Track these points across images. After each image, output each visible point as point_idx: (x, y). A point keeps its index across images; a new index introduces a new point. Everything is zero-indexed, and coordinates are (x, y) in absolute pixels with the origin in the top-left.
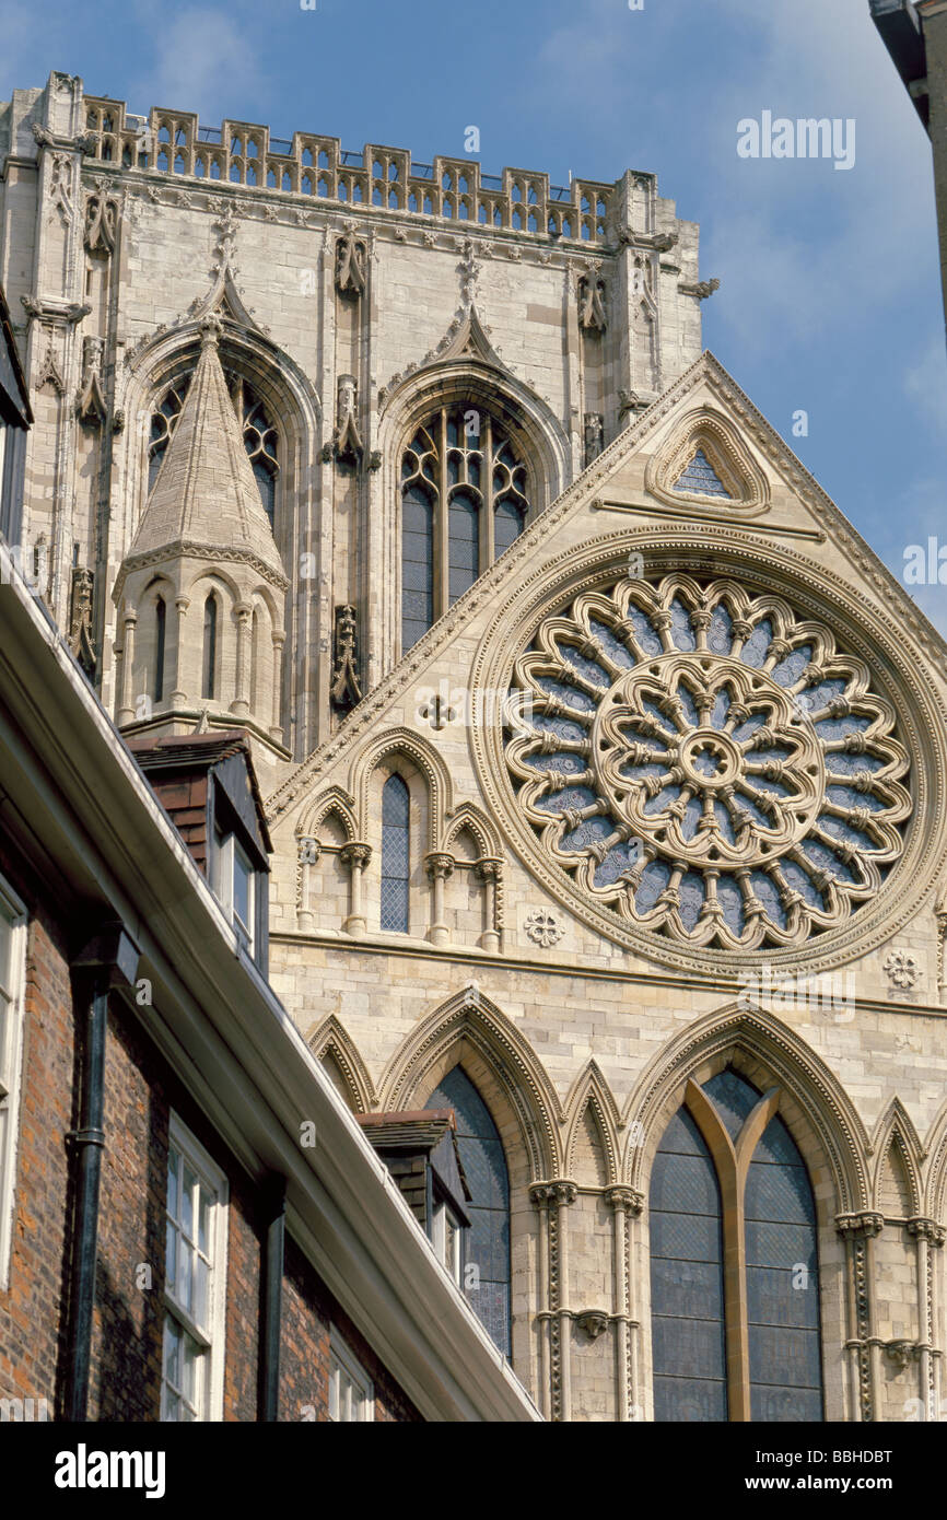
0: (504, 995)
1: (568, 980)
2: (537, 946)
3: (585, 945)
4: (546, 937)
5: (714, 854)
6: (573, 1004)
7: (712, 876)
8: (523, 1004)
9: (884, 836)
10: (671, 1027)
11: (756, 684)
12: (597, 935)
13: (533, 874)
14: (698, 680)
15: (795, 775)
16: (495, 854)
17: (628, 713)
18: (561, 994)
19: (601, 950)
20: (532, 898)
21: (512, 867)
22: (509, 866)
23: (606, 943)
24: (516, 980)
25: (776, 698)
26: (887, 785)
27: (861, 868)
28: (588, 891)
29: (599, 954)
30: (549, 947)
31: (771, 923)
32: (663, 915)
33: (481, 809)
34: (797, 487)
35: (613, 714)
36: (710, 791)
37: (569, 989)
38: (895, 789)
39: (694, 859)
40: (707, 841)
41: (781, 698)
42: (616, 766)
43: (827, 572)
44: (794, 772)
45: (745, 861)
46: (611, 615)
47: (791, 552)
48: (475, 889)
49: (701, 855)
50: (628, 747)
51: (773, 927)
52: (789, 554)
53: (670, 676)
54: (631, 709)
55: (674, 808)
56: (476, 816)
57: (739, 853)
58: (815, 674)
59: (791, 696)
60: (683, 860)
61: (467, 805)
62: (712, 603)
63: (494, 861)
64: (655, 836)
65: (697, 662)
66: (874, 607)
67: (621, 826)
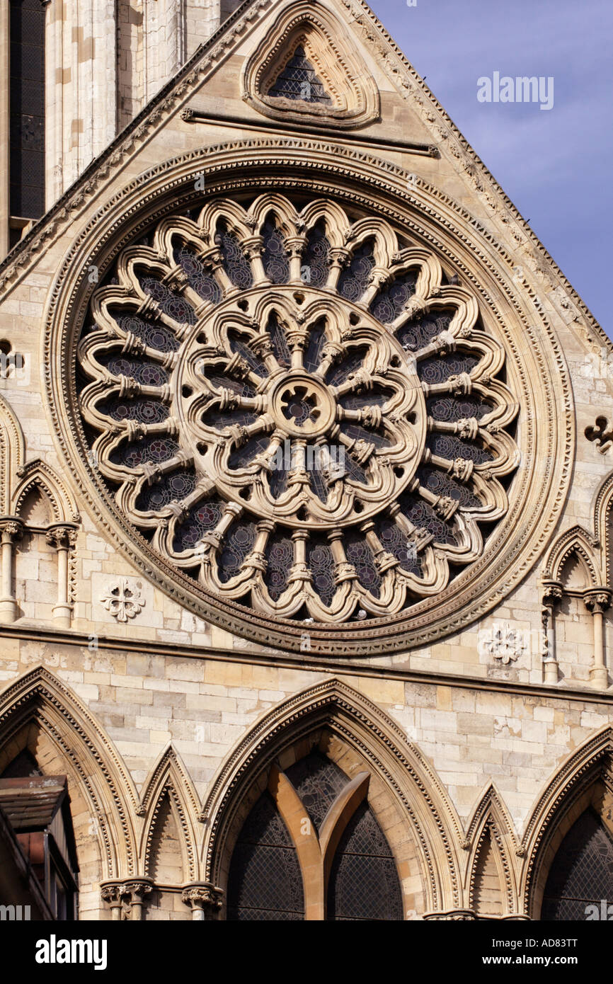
0: (78, 676)
1: (146, 659)
2: (115, 621)
3: (166, 619)
4: (122, 611)
5: (302, 513)
6: (152, 685)
7: (299, 537)
8: (98, 685)
9: (487, 491)
10: (255, 710)
11: (354, 319)
12: (178, 607)
13: (108, 540)
14: (291, 315)
15: (393, 423)
16: (69, 520)
17: (213, 355)
18: (139, 674)
19: (183, 624)
20: (109, 567)
21: (87, 533)
22: (83, 531)
23: (188, 615)
24: (90, 659)
25: (373, 335)
26: (492, 433)
27: (462, 527)
28: (167, 556)
29: (179, 630)
30: (126, 622)
31: (363, 590)
32: (249, 583)
33: (53, 467)
34: (407, 92)
35: (198, 355)
36: (301, 442)
37: (148, 668)
38: (502, 439)
39: (282, 520)
40: (298, 499)
41: (380, 334)
42: (200, 414)
43: (436, 193)
44: (394, 421)
45: (337, 522)
46: (198, 241)
47: (398, 170)
48: (46, 557)
49: (291, 515)
50: (213, 393)
51: (365, 595)
52: (395, 172)
53: (260, 312)
54: (219, 351)
55: (263, 462)
56: (47, 474)
57: (331, 512)
58: (419, 306)
59: (392, 333)
60: (269, 519)
61: (38, 461)
62: (309, 227)
63: (67, 526)
64: (241, 493)
65: (289, 294)
66: (486, 233)
67: (204, 483)
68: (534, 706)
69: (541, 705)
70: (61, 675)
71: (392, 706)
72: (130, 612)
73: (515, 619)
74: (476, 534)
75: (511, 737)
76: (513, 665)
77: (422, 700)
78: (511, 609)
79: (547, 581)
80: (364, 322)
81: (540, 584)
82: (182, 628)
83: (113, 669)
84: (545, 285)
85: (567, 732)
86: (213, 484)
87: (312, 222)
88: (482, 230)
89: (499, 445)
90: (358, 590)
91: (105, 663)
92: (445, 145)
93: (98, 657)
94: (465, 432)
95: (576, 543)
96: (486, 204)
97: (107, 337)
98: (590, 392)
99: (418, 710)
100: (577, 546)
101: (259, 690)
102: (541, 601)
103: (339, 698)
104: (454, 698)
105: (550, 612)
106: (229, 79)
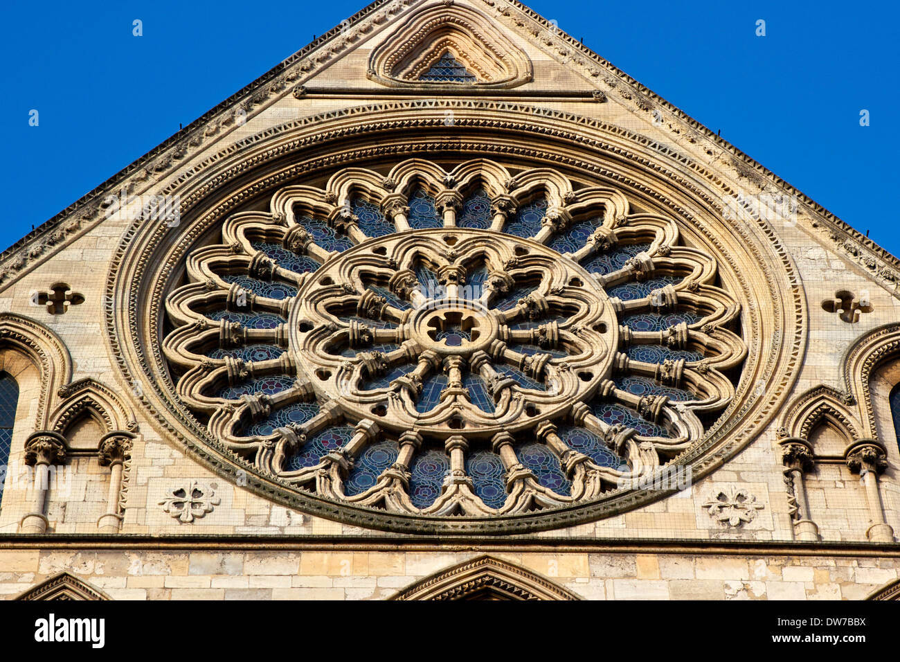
0: (119, 582)
1: (216, 557)
2: (175, 522)
3: (248, 517)
4: (187, 511)
5: (455, 421)
6: (223, 582)
7: (454, 446)
8: (146, 589)
9: (707, 385)
11: (519, 251)
12: (267, 503)
13: (175, 446)
14: (440, 255)
15: (575, 334)
16: (123, 428)
17: (339, 293)
18: (206, 573)
19: (272, 520)
20: (173, 471)
21: (147, 442)
22: (142, 440)
23: (280, 510)
24: (138, 561)
25: (548, 261)
26: (709, 332)
27: (674, 418)
28: (270, 475)
29: (267, 524)
30: (192, 521)
31: (542, 488)
32: (381, 491)
33: (108, 384)
34: (566, 59)
35: (319, 295)
36: (454, 359)
37: (219, 566)
38: (721, 337)
39: (427, 428)
40: (449, 409)
41: (555, 260)
42: (322, 344)
43: (605, 127)
44: (575, 332)
45: (502, 425)
46: (324, 205)
47: (556, 113)
48: (98, 478)
49: (439, 423)
50: (338, 325)
51: (544, 492)
52: (553, 116)
53: (400, 254)
54: (345, 288)
55: (402, 379)
56: (100, 393)
57: (494, 418)
58: (602, 234)
59: (569, 258)
60: (412, 430)
61: (88, 381)
62: (461, 184)
63: (119, 435)
64: (374, 411)
65: (439, 237)
66: (670, 152)
67: (325, 405)
68: (782, 566)
69: (793, 565)
70: (95, 583)
71: (573, 580)
72: (198, 511)
73: (745, 481)
74: (695, 425)
76: (747, 526)
77: (615, 571)
78: (738, 473)
79: (785, 439)
80: (532, 252)
81: (776, 444)
82: (272, 523)
83: (169, 570)
84: (753, 188)
85: (836, 590)
86: (335, 405)
87: (466, 181)
88: (664, 151)
89: (719, 343)
90: (533, 488)
91: (159, 565)
92: (615, 92)
93: (149, 559)
94: (672, 338)
95: (824, 404)
96: (669, 131)
97: (205, 288)
98: (824, 270)
99: (610, 582)
100: (824, 407)
101: (378, 577)
102: (780, 461)
103: (494, 578)
104: (662, 565)
105: (797, 474)
106: (353, 66)
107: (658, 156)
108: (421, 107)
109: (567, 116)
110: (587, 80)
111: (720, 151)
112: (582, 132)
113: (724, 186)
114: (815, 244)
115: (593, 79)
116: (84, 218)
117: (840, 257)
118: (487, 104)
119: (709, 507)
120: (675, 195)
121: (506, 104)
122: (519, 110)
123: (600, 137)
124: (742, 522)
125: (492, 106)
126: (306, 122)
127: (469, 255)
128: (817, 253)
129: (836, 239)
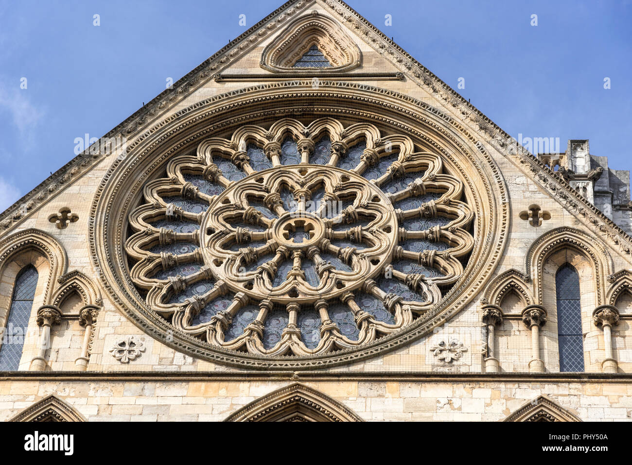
0: (83, 401)
1: (140, 385)
2: (119, 363)
3: (161, 359)
4: (125, 356)
5: (293, 293)
6: (143, 401)
7: (292, 309)
8: (98, 405)
9: (448, 267)
10: (228, 410)
11: (345, 178)
12: (173, 350)
13: (122, 314)
15: (372, 234)
16: (94, 304)
17: (232, 209)
18: (133, 395)
19: (175, 361)
20: (120, 330)
21: (106, 312)
22: (104, 310)
23: (179, 355)
24: (95, 388)
25: (360, 186)
26: (453, 232)
27: (425, 289)
28: (181, 329)
29: (171, 364)
30: (128, 363)
32: (244, 340)
33: (87, 274)
34: (382, 51)
35: (221, 210)
36: (297, 252)
37: (141, 391)
38: (460, 234)
39: (276, 298)
40: (290, 285)
41: (364, 185)
42: (218, 243)
43: (401, 97)
44: (372, 233)
45: (321, 295)
46: (229, 150)
47: (372, 89)
48: (78, 333)
49: (283, 294)
50: (231, 231)
51: (341, 338)
52: (370, 90)
53: (272, 183)
54: (236, 206)
55: (265, 265)
56: (82, 280)
57: (317, 290)
58: (395, 166)
59: (373, 183)
60: (267, 299)
61: (76, 273)
62: (313, 134)
63: (91, 307)
64: (245, 287)
65: (296, 171)
66: (439, 113)
67: (217, 283)
68: (473, 388)
69: (480, 387)
70: (69, 402)
71: (347, 399)
72: (132, 356)
73: (457, 333)
74: (437, 292)
75: (452, 411)
76: (455, 363)
77: (374, 393)
78: (454, 328)
79: (485, 305)
80: (352, 179)
81: (479, 309)
82: (174, 363)
83: (112, 394)
84: (487, 137)
85: (503, 403)
86: (222, 283)
87: (317, 132)
88: (436, 112)
89: (458, 238)
90: (335, 336)
91: (106, 390)
92: (410, 73)
93: (101, 387)
94: (431, 235)
95: (512, 281)
96: (440, 99)
97: (153, 207)
98: (524, 192)
99: (369, 400)
100: (512, 283)
101: (233, 397)
102: (481, 320)
103: (301, 397)
104: (402, 388)
105: (491, 328)
106: (252, 59)
107: (432, 116)
108: (291, 85)
109: (379, 90)
110: (394, 65)
111: (469, 112)
112: (387, 101)
113: (470, 136)
114: (521, 174)
115: (398, 64)
116: (82, 165)
117: (535, 183)
118: (331, 83)
119: (434, 351)
120: (441, 140)
121: (342, 82)
122: (350, 87)
123: (397, 104)
124: (452, 359)
125: (334, 84)
126: (220, 98)
127: (313, 182)
128: (522, 180)
129: (534, 170)
